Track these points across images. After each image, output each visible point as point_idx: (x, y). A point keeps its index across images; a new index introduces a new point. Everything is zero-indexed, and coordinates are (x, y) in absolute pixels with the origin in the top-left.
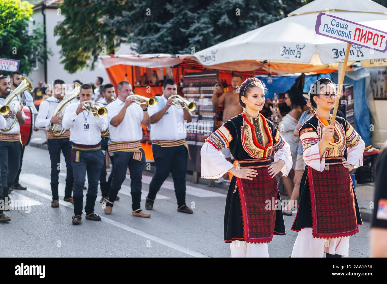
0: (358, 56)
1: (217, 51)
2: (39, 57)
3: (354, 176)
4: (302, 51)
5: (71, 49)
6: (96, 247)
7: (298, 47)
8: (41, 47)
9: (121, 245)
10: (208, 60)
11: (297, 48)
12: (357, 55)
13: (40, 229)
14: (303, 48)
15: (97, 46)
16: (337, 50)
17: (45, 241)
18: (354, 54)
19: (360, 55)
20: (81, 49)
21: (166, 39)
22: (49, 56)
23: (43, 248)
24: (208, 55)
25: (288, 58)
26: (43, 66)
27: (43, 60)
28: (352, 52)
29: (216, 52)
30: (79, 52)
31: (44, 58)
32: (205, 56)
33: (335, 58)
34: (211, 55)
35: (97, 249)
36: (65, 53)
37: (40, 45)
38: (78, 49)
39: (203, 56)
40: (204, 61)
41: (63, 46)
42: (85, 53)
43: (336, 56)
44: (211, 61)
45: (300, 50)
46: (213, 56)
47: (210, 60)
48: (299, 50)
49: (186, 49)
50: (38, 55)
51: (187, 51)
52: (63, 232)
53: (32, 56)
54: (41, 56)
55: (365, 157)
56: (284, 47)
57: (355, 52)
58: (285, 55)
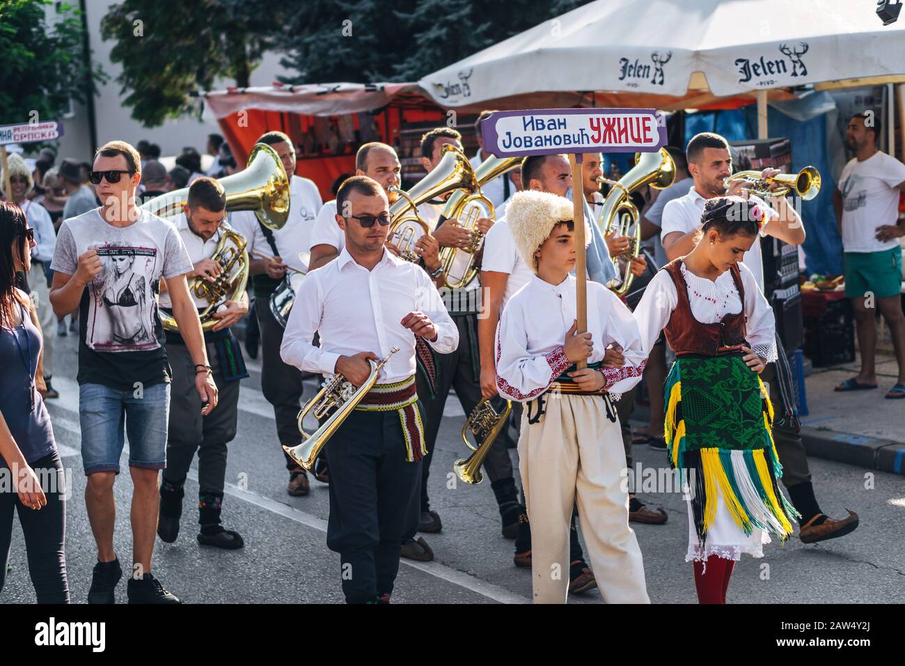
0: (795, 74)
1: (472, 71)
2: (74, 88)
3: (799, 353)
4: (665, 68)
5: (146, 71)
6: (198, 559)
7: (655, 58)
8: (77, 65)
9: (255, 550)
10: (454, 94)
11: (655, 61)
12: (792, 71)
13: (70, 516)
14: (667, 61)
15: (206, 60)
16: (748, 62)
17: (80, 548)
18: (785, 71)
19: (799, 71)
20: (168, 68)
22: (98, 85)
23: (76, 565)
24: (453, 83)
25: (635, 85)
26: (85, 108)
27: (83, 96)
28: (781, 65)
29: (470, 75)
30: (165, 75)
31: (87, 90)
32: (445, 85)
33: (742, 80)
34: (460, 83)
35: (199, 563)
36: (131, 80)
37: (76, 60)
38: (162, 69)
39: (440, 85)
40: (445, 97)
41: (126, 65)
42: (180, 76)
43: (744, 77)
44: (461, 95)
45: (661, 65)
46: (465, 85)
47: (457, 93)
48: (658, 66)
49: (409, 59)
50: (71, 84)
51: (412, 65)
52: (124, 523)
53: (59, 87)
54: (79, 86)
55: (829, 303)
56: (624, 59)
57: (789, 65)
58: (628, 80)
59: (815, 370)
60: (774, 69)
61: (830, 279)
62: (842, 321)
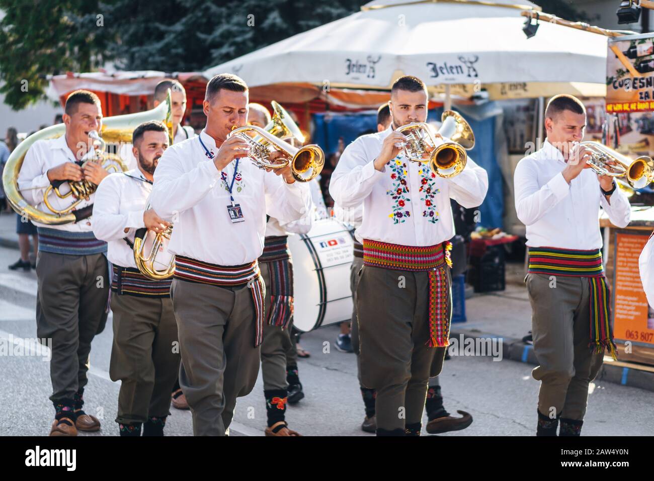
0: (469, 76)
3: (462, 277)
4: (376, 66)
5: (18, 69)
11: (370, 62)
12: (468, 73)
14: (378, 61)
15: (61, 63)
16: (435, 65)
18: (462, 72)
19: (473, 74)
20: (33, 68)
21: (174, 51)
25: (357, 79)
28: (459, 68)
30: (30, 73)
33: (433, 77)
36: (4, 74)
38: (29, 68)
43: (434, 74)
45: (374, 64)
48: (372, 65)
55: (488, 248)
56: (348, 60)
57: (465, 69)
58: (353, 75)
59: (476, 294)
60: (455, 70)
61: (490, 230)
62: (497, 260)
